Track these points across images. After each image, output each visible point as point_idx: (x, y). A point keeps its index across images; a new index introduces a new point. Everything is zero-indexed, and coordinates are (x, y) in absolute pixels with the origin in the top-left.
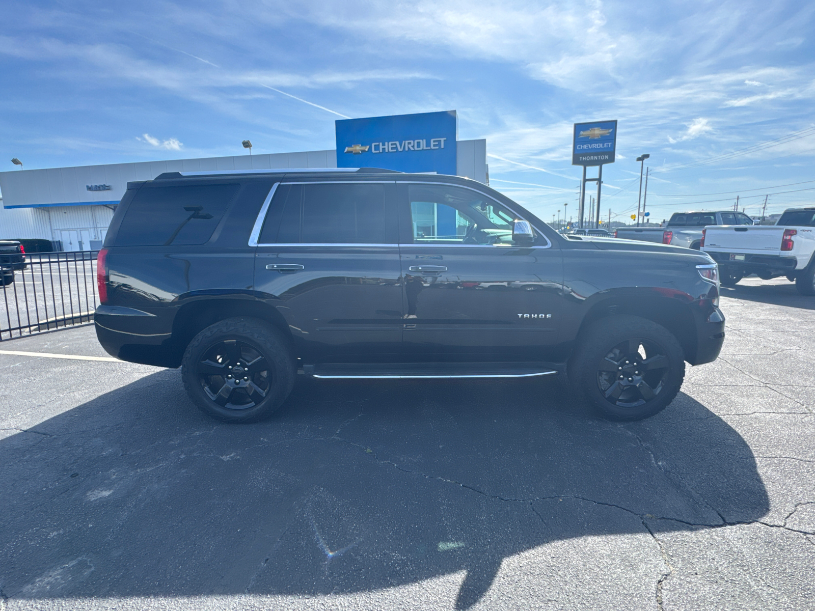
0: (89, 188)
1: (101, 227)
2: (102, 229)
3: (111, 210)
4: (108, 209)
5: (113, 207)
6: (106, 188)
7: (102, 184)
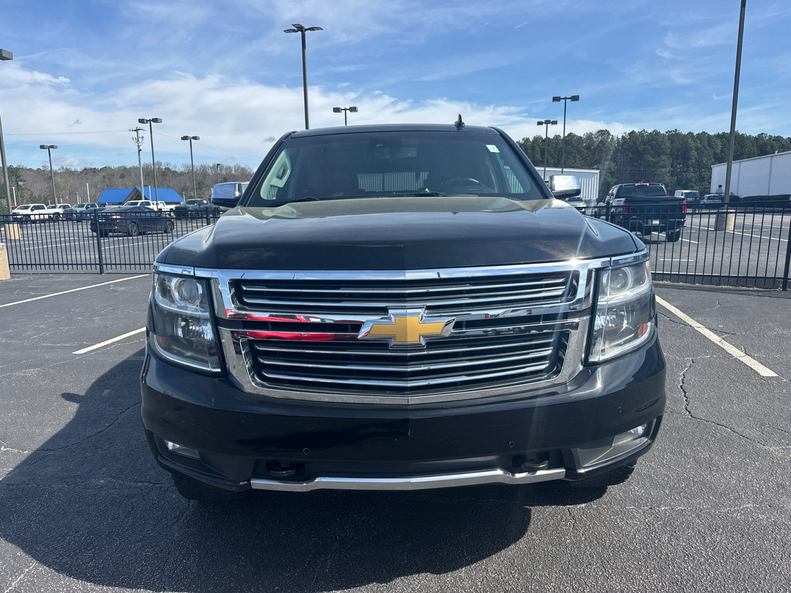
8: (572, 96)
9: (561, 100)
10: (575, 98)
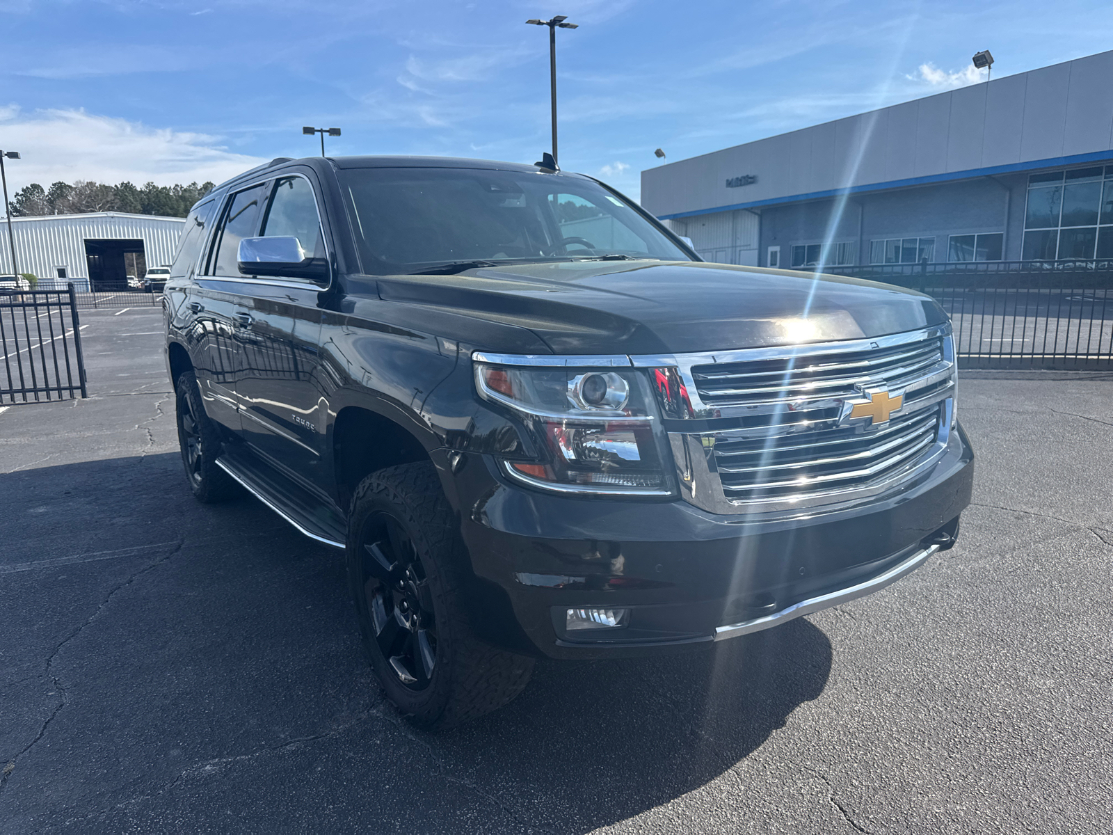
0: (730, 184)
1: (740, 246)
2: (742, 248)
3: (757, 217)
4: (753, 215)
5: (759, 212)
6: (750, 180)
7: (745, 175)
8: (330, 129)
9: (316, 133)
10: (335, 132)
